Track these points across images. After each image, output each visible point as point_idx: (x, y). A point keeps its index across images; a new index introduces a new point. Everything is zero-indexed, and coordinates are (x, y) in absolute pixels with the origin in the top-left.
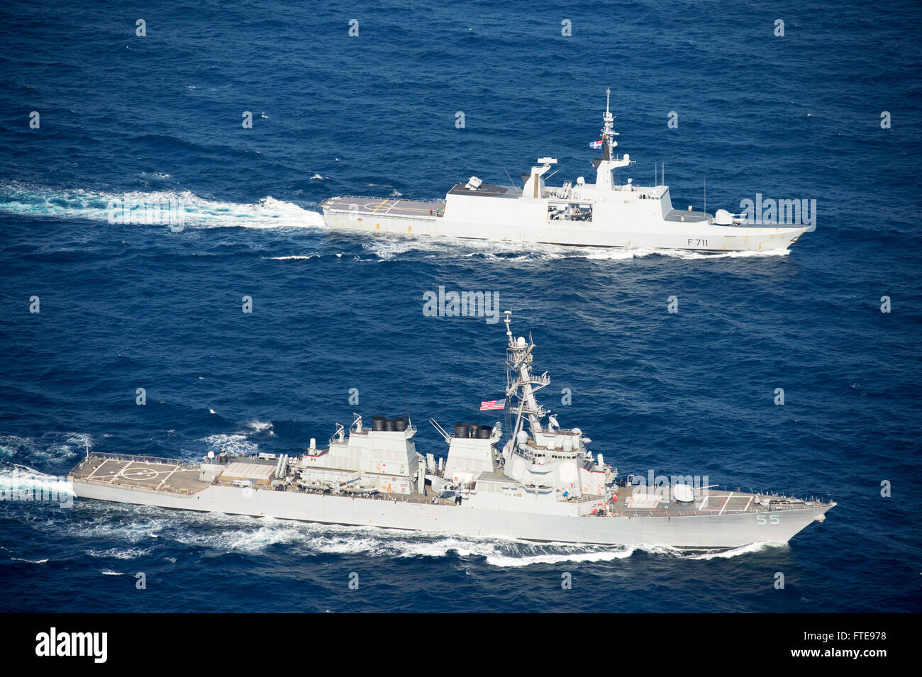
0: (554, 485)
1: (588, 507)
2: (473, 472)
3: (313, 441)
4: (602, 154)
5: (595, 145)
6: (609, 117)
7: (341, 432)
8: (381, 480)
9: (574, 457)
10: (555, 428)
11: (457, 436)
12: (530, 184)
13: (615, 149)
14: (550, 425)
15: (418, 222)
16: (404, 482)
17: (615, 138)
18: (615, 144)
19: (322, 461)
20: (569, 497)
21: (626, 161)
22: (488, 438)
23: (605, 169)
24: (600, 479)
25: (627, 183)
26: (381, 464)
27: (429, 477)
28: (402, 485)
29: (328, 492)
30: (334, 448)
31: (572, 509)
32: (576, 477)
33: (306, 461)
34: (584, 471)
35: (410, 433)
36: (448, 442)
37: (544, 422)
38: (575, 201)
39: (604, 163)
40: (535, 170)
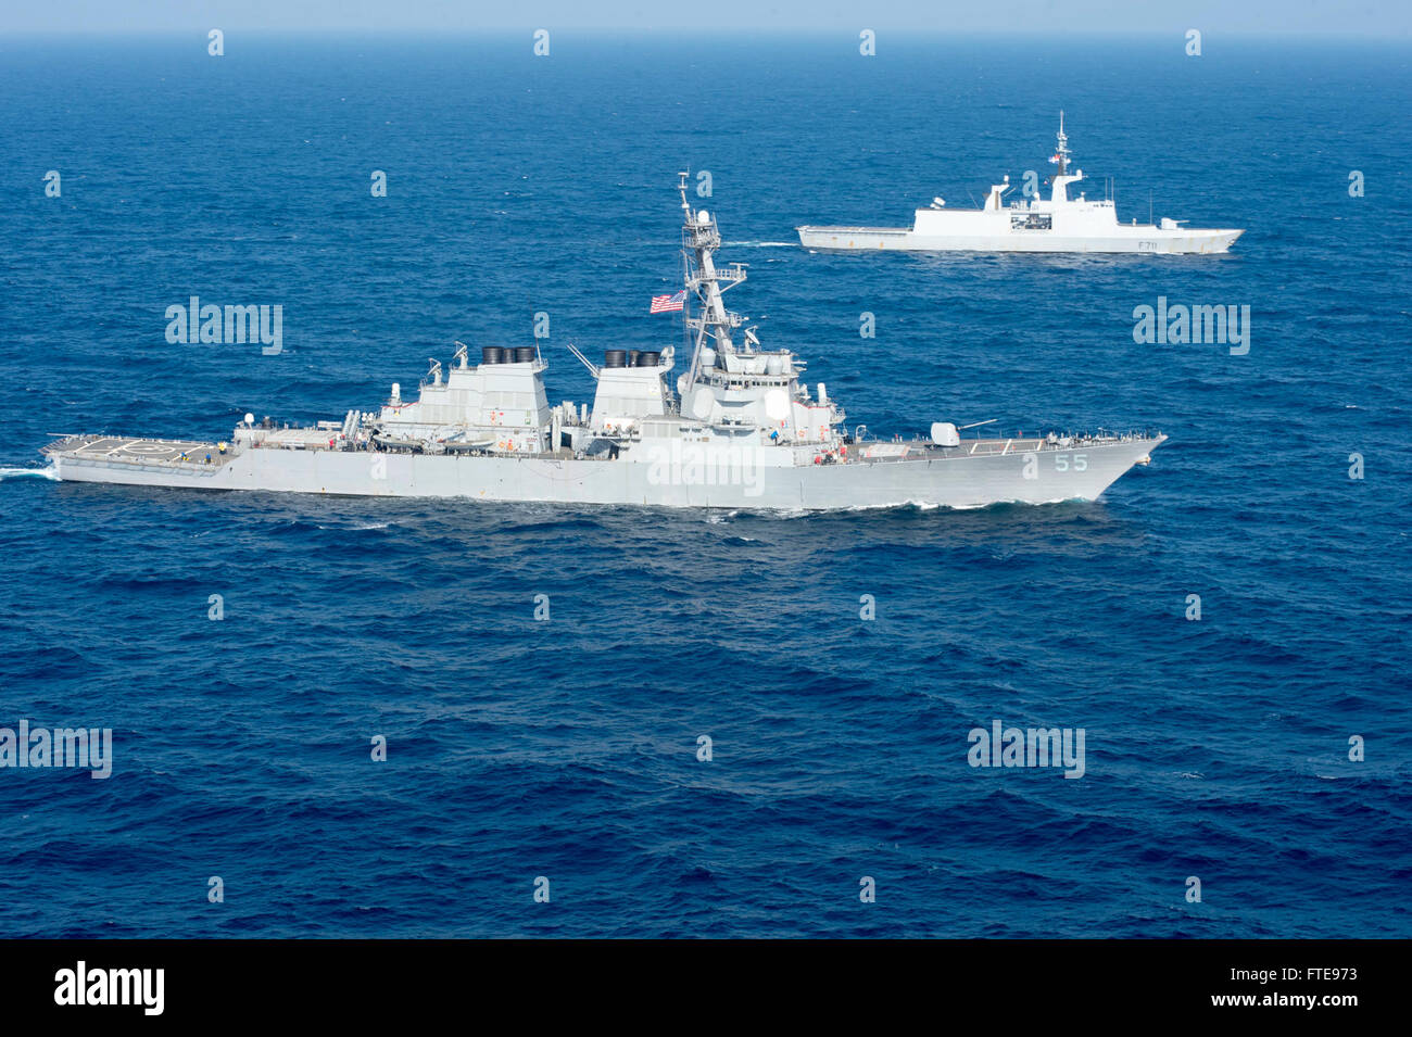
0: (757, 421)
1: (806, 455)
2: (633, 417)
3: (396, 388)
4: (1058, 170)
5: (1054, 160)
6: (1062, 136)
7: (436, 371)
8: (498, 434)
9: (785, 384)
10: (753, 345)
11: (608, 365)
12: (991, 201)
13: (1068, 165)
14: (747, 341)
15: (889, 238)
16: (532, 435)
17: (1068, 156)
18: (1069, 161)
19: (411, 412)
20: (779, 441)
21: (1079, 176)
22: (655, 365)
23: (1060, 184)
24: (822, 418)
25: (1079, 196)
26: (497, 413)
27: (568, 430)
28: (528, 440)
29: (418, 450)
30: (426, 394)
31: (784, 457)
32: (788, 412)
33: (387, 414)
34: (799, 407)
35: (540, 365)
36: (595, 375)
37: (737, 338)
38: (1036, 212)
39: (1059, 178)
40: (995, 188)
